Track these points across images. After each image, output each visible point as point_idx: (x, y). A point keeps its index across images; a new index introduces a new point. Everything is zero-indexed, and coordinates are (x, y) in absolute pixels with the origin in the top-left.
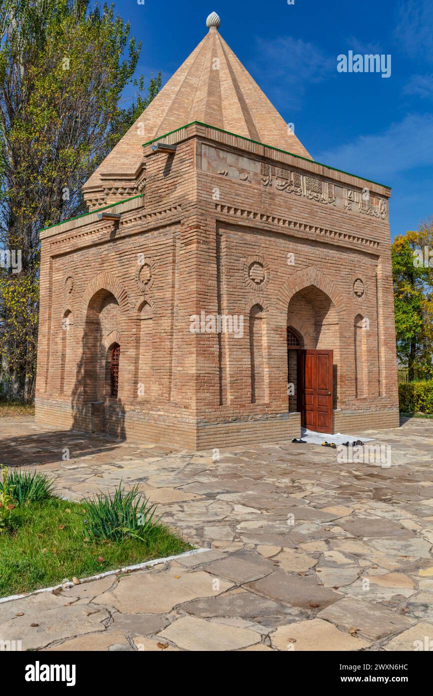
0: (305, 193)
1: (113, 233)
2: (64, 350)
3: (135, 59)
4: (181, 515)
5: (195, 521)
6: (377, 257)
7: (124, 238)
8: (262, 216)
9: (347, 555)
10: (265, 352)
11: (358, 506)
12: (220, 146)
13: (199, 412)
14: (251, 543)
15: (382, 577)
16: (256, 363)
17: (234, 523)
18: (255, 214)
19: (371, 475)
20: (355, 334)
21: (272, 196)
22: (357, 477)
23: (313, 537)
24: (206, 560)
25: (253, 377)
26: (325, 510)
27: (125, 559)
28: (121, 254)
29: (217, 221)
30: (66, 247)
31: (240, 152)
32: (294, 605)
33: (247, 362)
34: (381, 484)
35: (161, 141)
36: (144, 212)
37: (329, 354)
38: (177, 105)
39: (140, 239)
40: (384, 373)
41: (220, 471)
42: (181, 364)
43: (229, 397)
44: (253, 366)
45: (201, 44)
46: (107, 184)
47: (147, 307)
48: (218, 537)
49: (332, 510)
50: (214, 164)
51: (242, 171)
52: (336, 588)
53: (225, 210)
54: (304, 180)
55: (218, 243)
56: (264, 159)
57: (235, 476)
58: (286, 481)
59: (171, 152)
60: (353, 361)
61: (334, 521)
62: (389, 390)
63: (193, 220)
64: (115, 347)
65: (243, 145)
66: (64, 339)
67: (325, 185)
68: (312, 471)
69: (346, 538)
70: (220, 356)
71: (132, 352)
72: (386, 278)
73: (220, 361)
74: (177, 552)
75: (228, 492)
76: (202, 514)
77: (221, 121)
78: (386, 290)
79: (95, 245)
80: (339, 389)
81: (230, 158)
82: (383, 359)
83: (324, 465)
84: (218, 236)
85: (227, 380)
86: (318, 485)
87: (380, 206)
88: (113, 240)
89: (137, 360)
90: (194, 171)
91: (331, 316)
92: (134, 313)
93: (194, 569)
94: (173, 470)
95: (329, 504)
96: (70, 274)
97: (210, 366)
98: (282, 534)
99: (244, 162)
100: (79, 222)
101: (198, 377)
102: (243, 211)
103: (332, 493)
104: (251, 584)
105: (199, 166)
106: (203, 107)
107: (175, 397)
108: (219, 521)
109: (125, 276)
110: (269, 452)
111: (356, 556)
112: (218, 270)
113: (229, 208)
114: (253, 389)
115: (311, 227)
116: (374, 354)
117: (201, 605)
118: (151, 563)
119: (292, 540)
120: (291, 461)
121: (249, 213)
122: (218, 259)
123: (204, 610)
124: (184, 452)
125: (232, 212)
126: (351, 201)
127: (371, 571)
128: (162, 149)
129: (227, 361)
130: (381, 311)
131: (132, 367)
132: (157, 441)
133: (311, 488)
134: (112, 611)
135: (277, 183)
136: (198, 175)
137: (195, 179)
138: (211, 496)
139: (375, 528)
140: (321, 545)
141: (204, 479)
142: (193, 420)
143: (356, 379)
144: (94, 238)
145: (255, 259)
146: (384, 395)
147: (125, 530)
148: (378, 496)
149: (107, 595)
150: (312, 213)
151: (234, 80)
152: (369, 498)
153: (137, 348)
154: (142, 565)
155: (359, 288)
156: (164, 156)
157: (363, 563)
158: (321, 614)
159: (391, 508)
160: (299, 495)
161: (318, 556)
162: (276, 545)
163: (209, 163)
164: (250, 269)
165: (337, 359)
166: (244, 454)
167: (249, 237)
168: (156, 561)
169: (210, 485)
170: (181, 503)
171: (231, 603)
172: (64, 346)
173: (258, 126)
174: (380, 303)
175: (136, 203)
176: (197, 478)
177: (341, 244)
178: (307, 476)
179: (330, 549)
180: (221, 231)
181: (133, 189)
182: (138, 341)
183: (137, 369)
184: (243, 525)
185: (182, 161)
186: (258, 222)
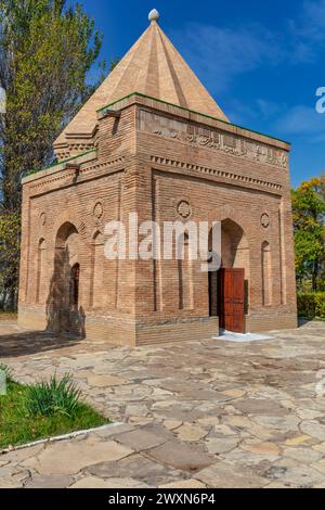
0: (222, 147)
1: (75, 179)
2: (39, 268)
3: (99, 45)
4: (111, 396)
5: (120, 401)
6: (279, 197)
7: (83, 182)
8: (188, 165)
9: (232, 428)
10: (190, 270)
11: (251, 389)
12: (155, 111)
13: (137, 317)
14: (160, 418)
15: (256, 446)
16: (183, 278)
17: (149, 403)
18: (183, 164)
19: (267, 365)
20: (262, 256)
21: (196, 150)
22: (255, 367)
23: (209, 414)
24: (118, 431)
25: (181, 289)
26: (223, 393)
27: (53, 430)
28: (81, 195)
29: (153, 169)
30: (40, 190)
31: (170, 116)
32: (177, 468)
33: (176, 278)
34: (273, 372)
35: (110, 108)
36: (97, 163)
37: (241, 271)
38: (125, 80)
39: (95, 183)
40: (285, 287)
41: (151, 362)
42: (124, 279)
43: (162, 305)
44: (181, 281)
45: (145, 33)
46: (71, 142)
47: (100, 235)
48: (135, 413)
49: (230, 393)
50: (150, 125)
51: (172, 130)
52: (217, 454)
53: (159, 161)
54: (221, 137)
55: (153, 186)
56: (190, 122)
57: (161, 366)
58: (199, 370)
59: (117, 116)
60: (260, 277)
61: (229, 401)
62: (288, 299)
63: (133, 169)
64: (77, 266)
65: (173, 111)
66: (39, 260)
67: (239, 141)
68: (221, 362)
69: (236, 415)
70: (155, 273)
71: (88, 270)
72: (287, 213)
73: (155, 276)
74: (97, 425)
75: (152, 378)
76: (127, 395)
77: (158, 92)
78: (287, 222)
79: (62, 188)
80: (249, 299)
81: (163, 121)
82: (284, 276)
83: (232, 357)
84: (153, 180)
85: (160, 291)
86: (224, 373)
87: (282, 157)
88: (75, 184)
89: (92, 275)
90: (134, 131)
91: (244, 242)
92: (90, 240)
93: (107, 439)
94: (114, 361)
95: (228, 388)
96: (44, 210)
97: (147, 281)
98: (186, 411)
99: (174, 124)
100: (51, 170)
101: (137, 289)
102: (172, 162)
103: (233, 379)
104: (147, 451)
105: (138, 127)
106: (144, 82)
107: (120, 305)
108: (140, 401)
109: (83, 212)
110: (192, 348)
111: (239, 429)
112: (153, 207)
113: (162, 160)
114: (181, 298)
115: (227, 174)
116: (278, 272)
117: (103, 468)
118: (74, 434)
119: (191, 416)
120: (207, 354)
121: (178, 163)
122: (153, 198)
123: (105, 472)
124: (126, 347)
125: (164, 162)
126: (259, 153)
127: (248, 441)
128: (110, 114)
129: (160, 277)
130: (283, 238)
131: (88, 282)
132: (107, 339)
133: (217, 375)
134: (33, 471)
135: (200, 140)
136: (137, 134)
137: (135, 137)
138: (138, 381)
139: (260, 407)
140: (214, 420)
141: (136, 368)
142: (133, 322)
143: (263, 291)
144: (61, 183)
145: (182, 198)
146: (285, 303)
147: (56, 408)
148: (268, 382)
149: (33, 460)
150: (228, 163)
151: (169, 61)
152: (261, 383)
153: (93, 267)
154: (67, 436)
155: (265, 220)
156: (112, 119)
157: (243, 434)
158: (197, 475)
159: (276, 391)
160: (206, 381)
161: (210, 429)
162: (179, 420)
163: (146, 125)
164: (178, 205)
165: (247, 276)
166: (172, 349)
167: (178, 182)
168: (78, 433)
169: (141, 373)
170: (113, 387)
171: (128, 466)
172: (39, 266)
173: (186, 96)
174: (282, 231)
175: (91, 155)
176: (131, 367)
177: (251, 187)
178: (216, 366)
179: (220, 423)
180: (156, 177)
181: (90, 145)
182: (93, 262)
183: (92, 283)
184: (157, 404)
185: (126, 123)
186: (185, 170)
